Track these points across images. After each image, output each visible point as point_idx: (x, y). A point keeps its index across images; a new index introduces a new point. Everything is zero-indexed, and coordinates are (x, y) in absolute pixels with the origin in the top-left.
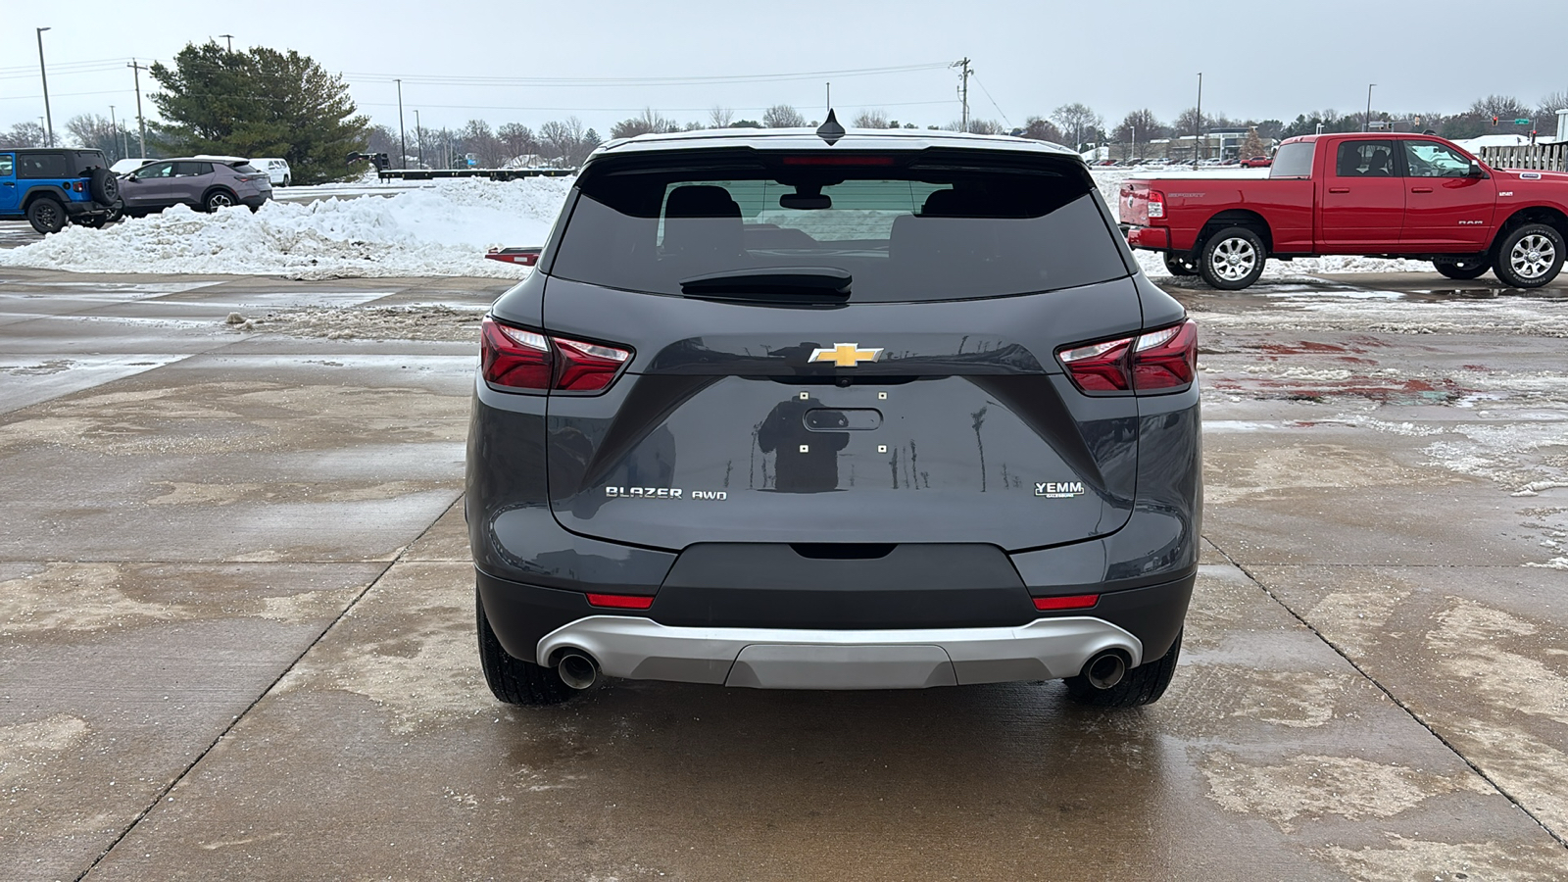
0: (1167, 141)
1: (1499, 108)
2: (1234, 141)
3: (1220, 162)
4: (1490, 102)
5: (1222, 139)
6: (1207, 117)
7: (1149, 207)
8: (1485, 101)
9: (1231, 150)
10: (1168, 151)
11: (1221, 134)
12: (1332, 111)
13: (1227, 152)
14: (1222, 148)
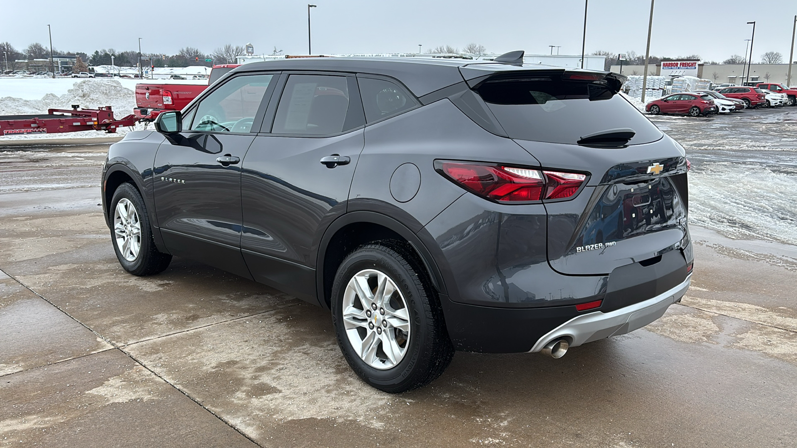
0: (26, 61)
1: (192, 53)
2: (66, 63)
3: (61, 74)
4: (187, 51)
5: (59, 62)
6: (45, 49)
7: (164, 99)
8: (185, 50)
9: (65, 68)
10: (27, 67)
11: (58, 59)
12: (112, 50)
13: (63, 69)
14: (60, 66)
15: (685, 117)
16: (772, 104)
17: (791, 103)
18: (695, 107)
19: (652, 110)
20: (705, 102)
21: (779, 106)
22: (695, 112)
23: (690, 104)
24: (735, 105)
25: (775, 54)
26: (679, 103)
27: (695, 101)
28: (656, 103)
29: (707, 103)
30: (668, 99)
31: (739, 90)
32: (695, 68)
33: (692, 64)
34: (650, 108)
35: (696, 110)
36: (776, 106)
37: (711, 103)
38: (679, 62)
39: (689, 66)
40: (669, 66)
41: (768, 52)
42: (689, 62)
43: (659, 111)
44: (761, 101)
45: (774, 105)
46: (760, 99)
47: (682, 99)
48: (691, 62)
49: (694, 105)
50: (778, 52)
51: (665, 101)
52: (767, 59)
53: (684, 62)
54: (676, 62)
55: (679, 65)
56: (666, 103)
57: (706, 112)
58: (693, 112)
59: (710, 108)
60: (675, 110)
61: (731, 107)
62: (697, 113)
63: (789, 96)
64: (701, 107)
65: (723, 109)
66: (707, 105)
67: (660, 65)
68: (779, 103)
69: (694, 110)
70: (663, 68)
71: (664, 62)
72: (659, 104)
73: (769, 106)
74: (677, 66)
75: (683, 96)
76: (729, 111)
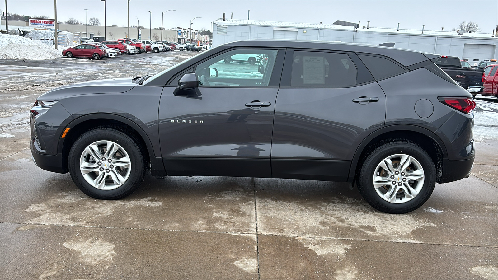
15: (91, 60)
16: (131, 52)
17: (138, 52)
18: (96, 53)
19: (68, 55)
20: (102, 50)
21: (134, 53)
22: (96, 57)
23: (93, 51)
24: (116, 52)
25: (96, 19)
26: (85, 50)
27: (96, 49)
28: (69, 50)
29: (103, 51)
30: (77, 47)
31: (116, 43)
32: (53, 25)
33: (51, 22)
34: (66, 54)
35: (97, 55)
36: (133, 53)
37: (105, 51)
38: (42, 20)
39: (49, 24)
40: (35, 22)
41: (92, 18)
42: (48, 21)
43: (72, 56)
44: (125, 50)
45: (132, 53)
46: (125, 49)
47: (86, 48)
48: (50, 21)
49: (95, 52)
50: (97, 18)
51: (76, 49)
52: (92, 22)
53: (46, 21)
54: (39, 20)
55: (42, 22)
56: (76, 50)
57: (103, 57)
58: (95, 57)
59: (105, 54)
60: (83, 55)
61: (115, 54)
62: (97, 57)
63: (137, 48)
64: (100, 54)
65: (111, 55)
66: (103, 52)
67: (28, 22)
68: (134, 52)
69: (95, 55)
70: (31, 24)
71: (31, 20)
72: (71, 51)
73: (129, 54)
74: (40, 23)
75: (87, 46)
76: (114, 56)
